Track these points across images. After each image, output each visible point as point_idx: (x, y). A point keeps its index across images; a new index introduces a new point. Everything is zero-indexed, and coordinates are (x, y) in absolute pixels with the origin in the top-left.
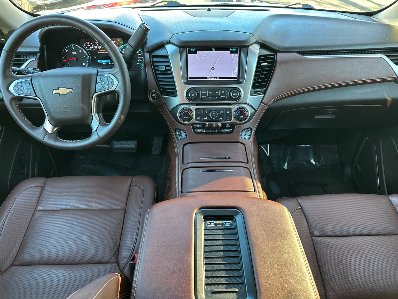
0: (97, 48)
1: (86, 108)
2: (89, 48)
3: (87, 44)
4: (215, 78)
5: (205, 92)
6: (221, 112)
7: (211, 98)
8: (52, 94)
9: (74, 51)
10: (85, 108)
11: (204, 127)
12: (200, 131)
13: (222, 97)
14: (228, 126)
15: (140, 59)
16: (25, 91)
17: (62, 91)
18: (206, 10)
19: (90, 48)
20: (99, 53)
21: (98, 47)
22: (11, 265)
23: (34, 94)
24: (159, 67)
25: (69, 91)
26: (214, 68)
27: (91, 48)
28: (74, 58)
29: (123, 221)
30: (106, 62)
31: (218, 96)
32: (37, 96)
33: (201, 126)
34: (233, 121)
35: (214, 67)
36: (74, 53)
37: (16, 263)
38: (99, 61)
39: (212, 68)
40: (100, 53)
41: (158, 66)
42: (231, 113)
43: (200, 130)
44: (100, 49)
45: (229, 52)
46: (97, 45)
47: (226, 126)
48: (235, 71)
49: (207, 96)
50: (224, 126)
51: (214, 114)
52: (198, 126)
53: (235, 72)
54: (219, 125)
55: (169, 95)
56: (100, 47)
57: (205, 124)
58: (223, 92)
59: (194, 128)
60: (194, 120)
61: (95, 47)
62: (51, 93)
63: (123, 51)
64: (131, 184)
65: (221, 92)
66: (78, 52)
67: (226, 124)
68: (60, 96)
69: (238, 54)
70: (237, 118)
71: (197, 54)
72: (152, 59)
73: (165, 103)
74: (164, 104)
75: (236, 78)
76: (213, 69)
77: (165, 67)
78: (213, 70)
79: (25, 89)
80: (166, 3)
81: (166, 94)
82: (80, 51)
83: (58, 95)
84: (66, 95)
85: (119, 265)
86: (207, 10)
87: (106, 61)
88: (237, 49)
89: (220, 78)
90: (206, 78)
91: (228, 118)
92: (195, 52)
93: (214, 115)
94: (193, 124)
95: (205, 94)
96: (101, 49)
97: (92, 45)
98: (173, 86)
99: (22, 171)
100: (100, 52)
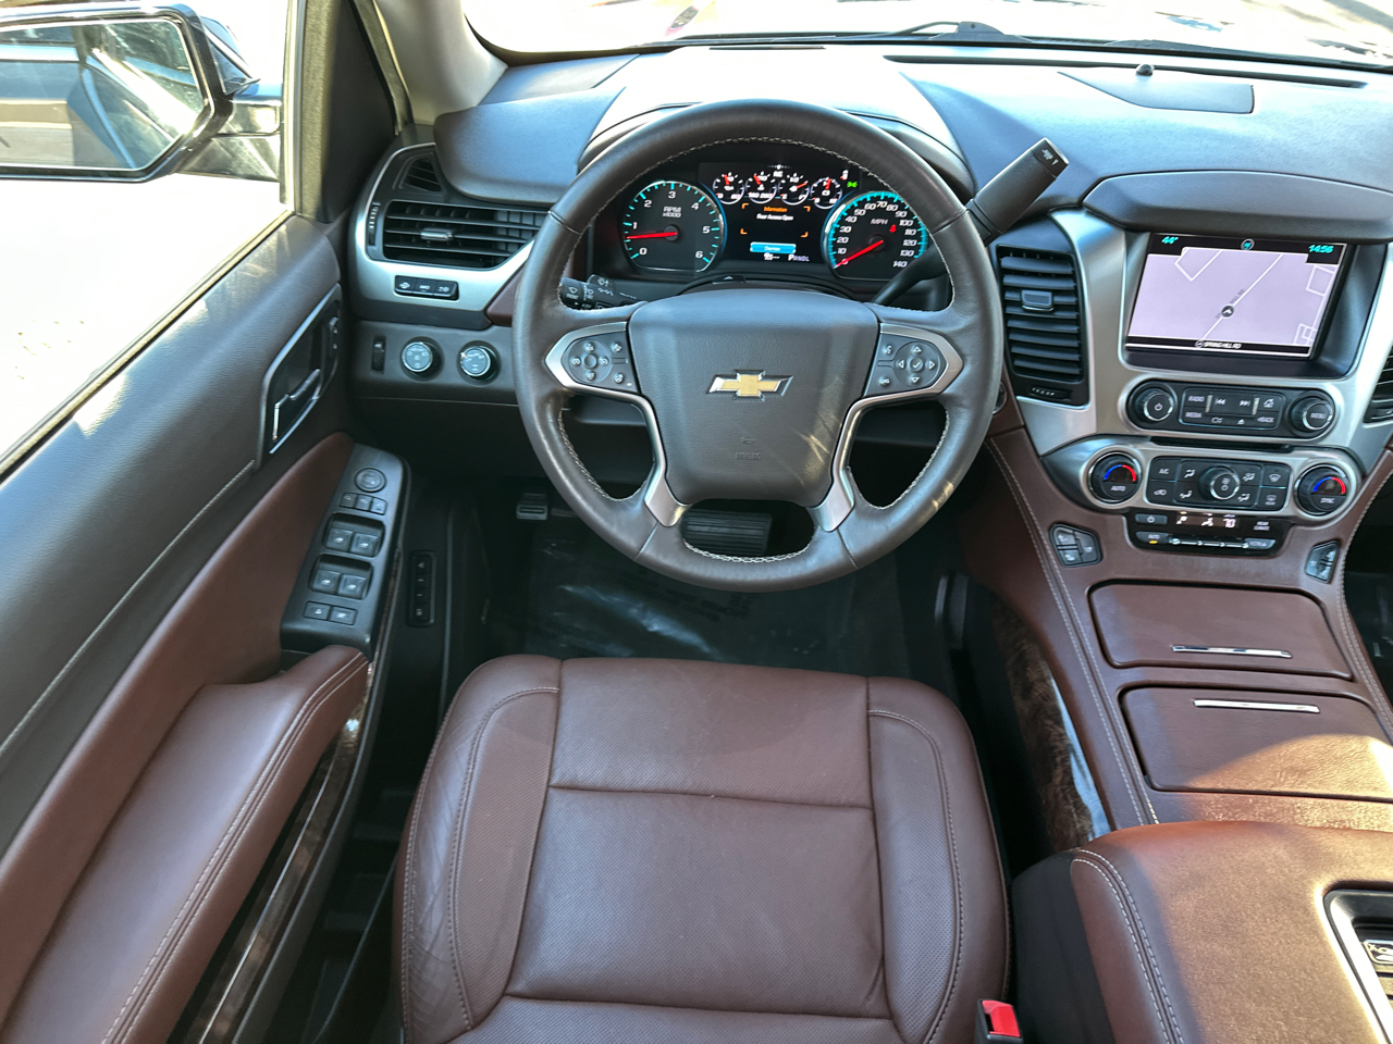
0: (759, 199)
1: (819, 448)
2: (727, 196)
3: (723, 180)
4: (1226, 345)
5: (1200, 399)
6: (1250, 477)
7: (1220, 420)
8: (708, 392)
9: (673, 203)
10: (815, 450)
11: (1170, 525)
12: (1154, 538)
13: (1262, 419)
14: (1262, 526)
15: (909, 248)
16: (603, 374)
17: (749, 385)
18: (1134, 71)
19: (733, 197)
20: (759, 216)
21: (764, 196)
22: (504, 994)
23: (630, 385)
24: (1024, 292)
25: (773, 385)
26: (1232, 310)
27: (737, 197)
28: (670, 229)
29: (875, 853)
30: (777, 250)
31: (1249, 418)
32: (643, 392)
33: (1164, 519)
34: (1289, 509)
35: (1233, 305)
36: (673, 212)
37: (519, 986)
38: (755, 246)
39: (1227, 308)
40: (764, 217)
41: (1018, 289)
42: (1285, 481)
43: (1157, 536)
44: (767, 205)
45: (1306, 255)
46: (761, 188)
47: (1256, 528)
48: (1307, 327)
49: (1205, 415)
50: (1246, 528)
51: (1226, 481)
52: (1151, 519)
53: (1309, 330)
54: (1229, 521)
55: (1049, 396)
56: (770, 196)
57: (1177, 515)
58: (1269, 404)
59: (1135, 528)
60: (1140, 499)
61: (752, 195)
62: (705, 389)
63: (853, 215)
64: (868, 708)
65: (1261, 404)
66: (686, 210)
67: (1256, 519)
68: (737, 401)
69: (1337, 267)
70: (1302, 500)
71: (1180, 257)
72: (999, 262)
73: (1025, 427)
74: (1020, 427)
75: (1305, 350)
76: (1227, 311)
77: (1049, 294)
78: (1227, 315)
79: (605, 365)
80: (953, 29)
81: (1034, 392)
82: (696, 206)
83: (731, 396)
84: (757, 398)
85: (897, 1027)
86: (1139, 73)
87: (777, 247)
88: (1338, 250)
89: (1245, 346)
90: (1192, 343)
91: (1271, 501)
92: (1175, 250)
93: (1225, 488)
94: (1130, 513)
95: (1199, 407)
96: (773, 203)
97: (741, 185)
98: (1073, 367)
99: (419, 613)
100: (767, 213)
